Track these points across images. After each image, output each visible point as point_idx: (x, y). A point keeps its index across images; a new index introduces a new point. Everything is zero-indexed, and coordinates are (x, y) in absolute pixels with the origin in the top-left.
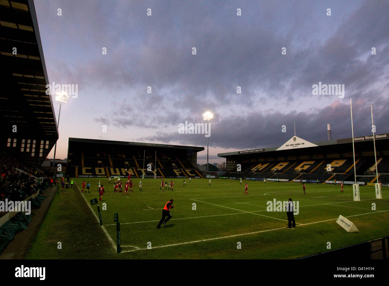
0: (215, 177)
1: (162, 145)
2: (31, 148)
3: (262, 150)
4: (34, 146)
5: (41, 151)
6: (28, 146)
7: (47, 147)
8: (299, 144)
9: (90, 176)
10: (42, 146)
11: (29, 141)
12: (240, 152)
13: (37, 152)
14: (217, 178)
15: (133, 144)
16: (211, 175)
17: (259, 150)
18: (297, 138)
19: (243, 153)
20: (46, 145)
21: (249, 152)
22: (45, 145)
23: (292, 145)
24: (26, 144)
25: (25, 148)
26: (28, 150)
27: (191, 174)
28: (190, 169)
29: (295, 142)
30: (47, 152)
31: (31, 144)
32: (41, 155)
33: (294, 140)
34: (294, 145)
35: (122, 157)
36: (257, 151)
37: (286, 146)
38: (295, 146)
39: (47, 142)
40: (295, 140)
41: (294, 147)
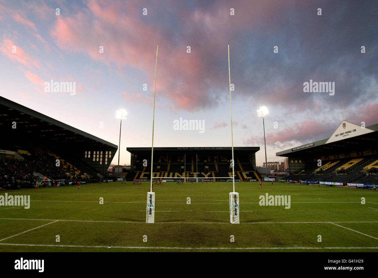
0: (274, 180)
1: (210, 148)
2: (99, 158)
3: (312, 145)
4: (101, 156)
5: (106, 160)
6: (98, 156)
7: (110, 156)
8: (349, 132)
9: (144, 180)
10: (107, 156)
11: (98, 153)
12: (293, 150)
13: (104, 161)
14: (277, 181)
15: (181, 149)
16: (269, 178)
17: (309, 146)
18: (347, 123)
19: (296, 150)
20: (110, 155)
21: (301, 149)
22: (108, 155)
23: (342, 134)
24: (96, 154)
25: (96, 158)
26: (98, 160)
27: (247, 177)
28: (247, 171)
29: (345, 129)
30: (110, 160)
31: (100, 154)
32: (106, 163)
33: (343, 127)
34: (345, 134)
35: (181, 161)
36: (307, 146)
37: (336, 136)
38: (346, 136)
39: (110, 153)
40: (345, 126)
41: (344, 136)
